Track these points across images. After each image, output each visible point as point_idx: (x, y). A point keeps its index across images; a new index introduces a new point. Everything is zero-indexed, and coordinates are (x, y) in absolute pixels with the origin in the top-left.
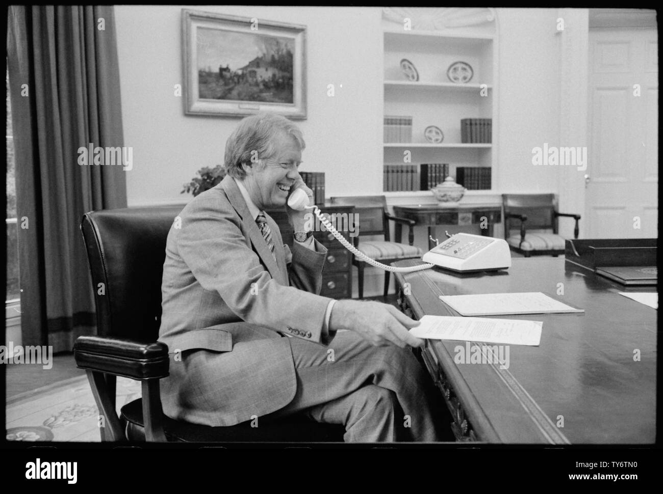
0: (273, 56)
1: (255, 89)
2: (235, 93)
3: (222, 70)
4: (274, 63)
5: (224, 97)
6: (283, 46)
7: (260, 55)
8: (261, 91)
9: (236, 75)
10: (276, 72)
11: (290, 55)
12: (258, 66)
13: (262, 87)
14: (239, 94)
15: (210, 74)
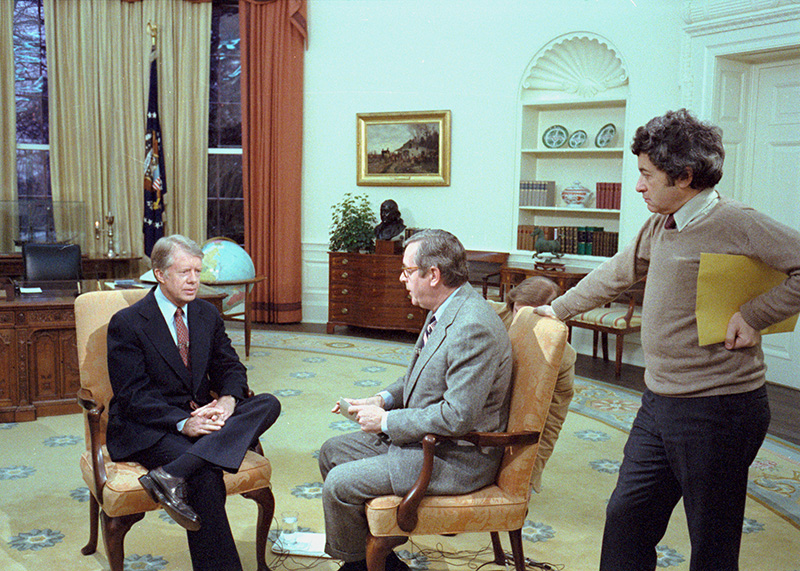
0: (422, 138)
1: (408, 165)
2: (392, 168)
3: (383, 152)
4: (422, 143)
5: (385, 172)
6: (430, 129)
7: (412, 138)
8: (413, 165)
9: (394, 155)
10: (425, 150)
11: (437, 135)
12: (410, 147)
13: (413, 162)
14: (395, 169)
15: (375, 156)
